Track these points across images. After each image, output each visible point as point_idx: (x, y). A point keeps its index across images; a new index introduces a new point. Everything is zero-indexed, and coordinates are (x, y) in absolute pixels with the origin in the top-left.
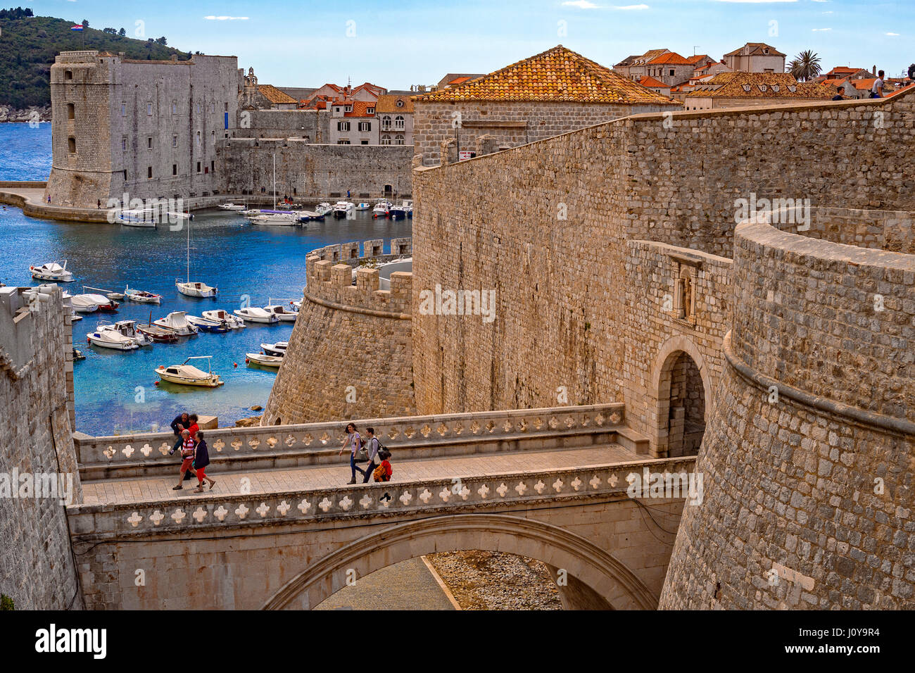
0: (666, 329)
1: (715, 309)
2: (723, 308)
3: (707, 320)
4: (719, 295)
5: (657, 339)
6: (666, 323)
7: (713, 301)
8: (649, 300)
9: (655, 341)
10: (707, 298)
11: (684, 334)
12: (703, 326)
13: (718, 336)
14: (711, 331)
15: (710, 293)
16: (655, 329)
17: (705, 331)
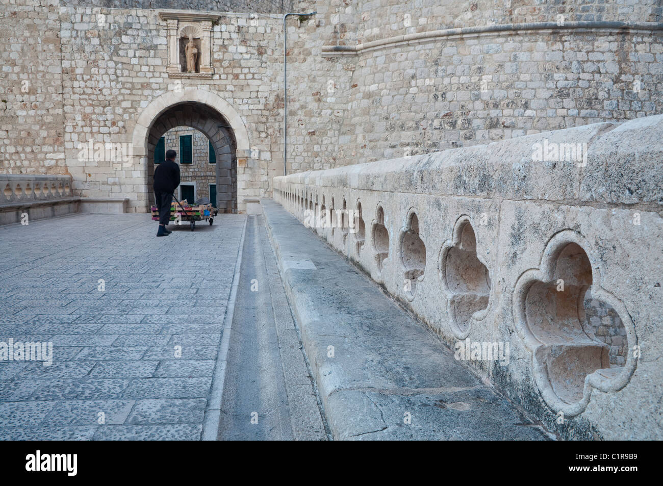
0: (154, 86)
1: (247, 56)
2: (260, 54)
3: (234, 67)
4: (254, 44)
5: (137, 98)
6: (152, 80)
7: (242, 49)
8: (116, 63)
9: (133, 101)
10: (231, 49)
11: (191, 85)
12: (227, 74)
13: (253, 78)
14: (242, 76)
15: (237, 42)
16: (131, 89)
17: (231, 77)
